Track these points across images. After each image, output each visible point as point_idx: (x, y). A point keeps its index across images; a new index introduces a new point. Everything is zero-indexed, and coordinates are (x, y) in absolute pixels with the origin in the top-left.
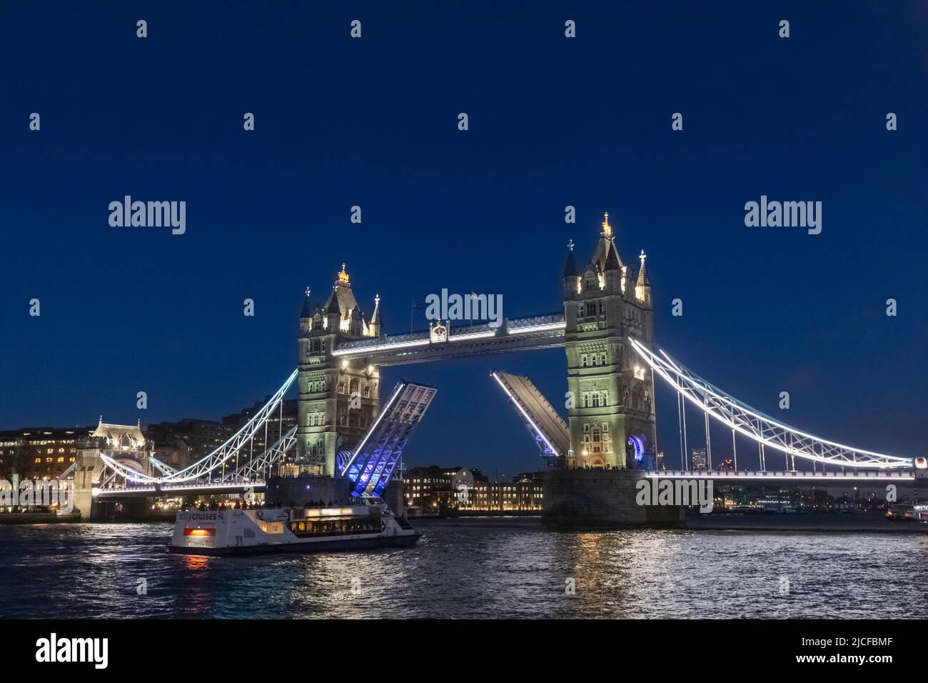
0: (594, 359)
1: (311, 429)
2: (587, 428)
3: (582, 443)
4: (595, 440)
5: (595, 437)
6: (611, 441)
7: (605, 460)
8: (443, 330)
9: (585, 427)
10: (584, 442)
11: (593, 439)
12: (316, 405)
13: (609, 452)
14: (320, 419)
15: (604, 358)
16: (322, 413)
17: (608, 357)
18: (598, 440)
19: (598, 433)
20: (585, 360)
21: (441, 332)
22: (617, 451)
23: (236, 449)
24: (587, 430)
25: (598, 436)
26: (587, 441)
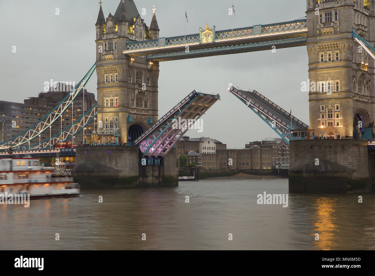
0: (330, 55)
1: (109, 110)
2: (323, 108)
3: (319, 119)
4: (329, 117)
5: (329, 115)
6: (342, 118)
7: (336, 132)
8: (210, 33)
9: (321, 108)
10: (320, 119)
11: (327, 116)
12: (111, 91)
13: (340, 126)
14: (115, 102)
15: (337, 54)
16: (117, 98)
17: (341, 54)
18: (332, 117)
19: (332, 112)
20: (322, 56)
21: (208, 36)
22: (346, 126)
23: (49, 125)
24: (323, 109)
25: (332, 114)
26: (323, 117)
